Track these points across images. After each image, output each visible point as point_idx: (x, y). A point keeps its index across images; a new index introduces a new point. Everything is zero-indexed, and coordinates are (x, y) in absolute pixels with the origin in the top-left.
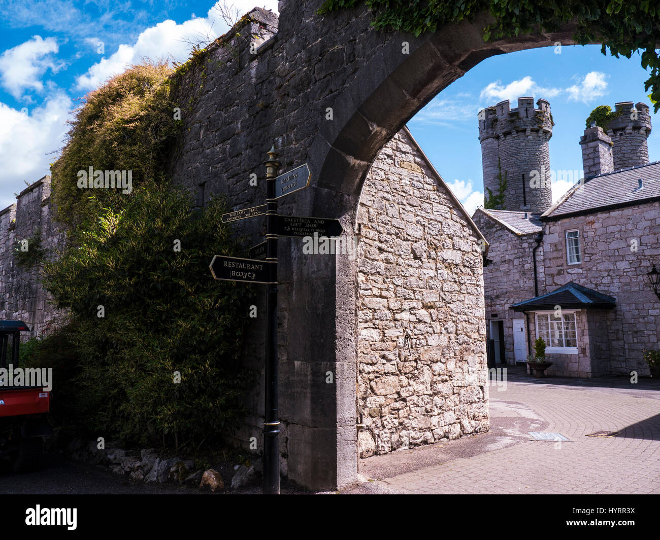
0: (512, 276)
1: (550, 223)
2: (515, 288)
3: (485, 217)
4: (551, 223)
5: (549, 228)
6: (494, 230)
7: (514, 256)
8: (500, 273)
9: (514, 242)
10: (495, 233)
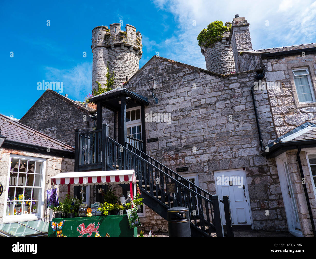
0: (215, 120)
1: (272, 60)
2: (218, 134)
3: (165, 63)
4: (274, 61)
5: (272, 65)
6: (181, 74)
7: (215, 99)
8: (192, 119)
9: (214, 84)
10: (182, 77)
